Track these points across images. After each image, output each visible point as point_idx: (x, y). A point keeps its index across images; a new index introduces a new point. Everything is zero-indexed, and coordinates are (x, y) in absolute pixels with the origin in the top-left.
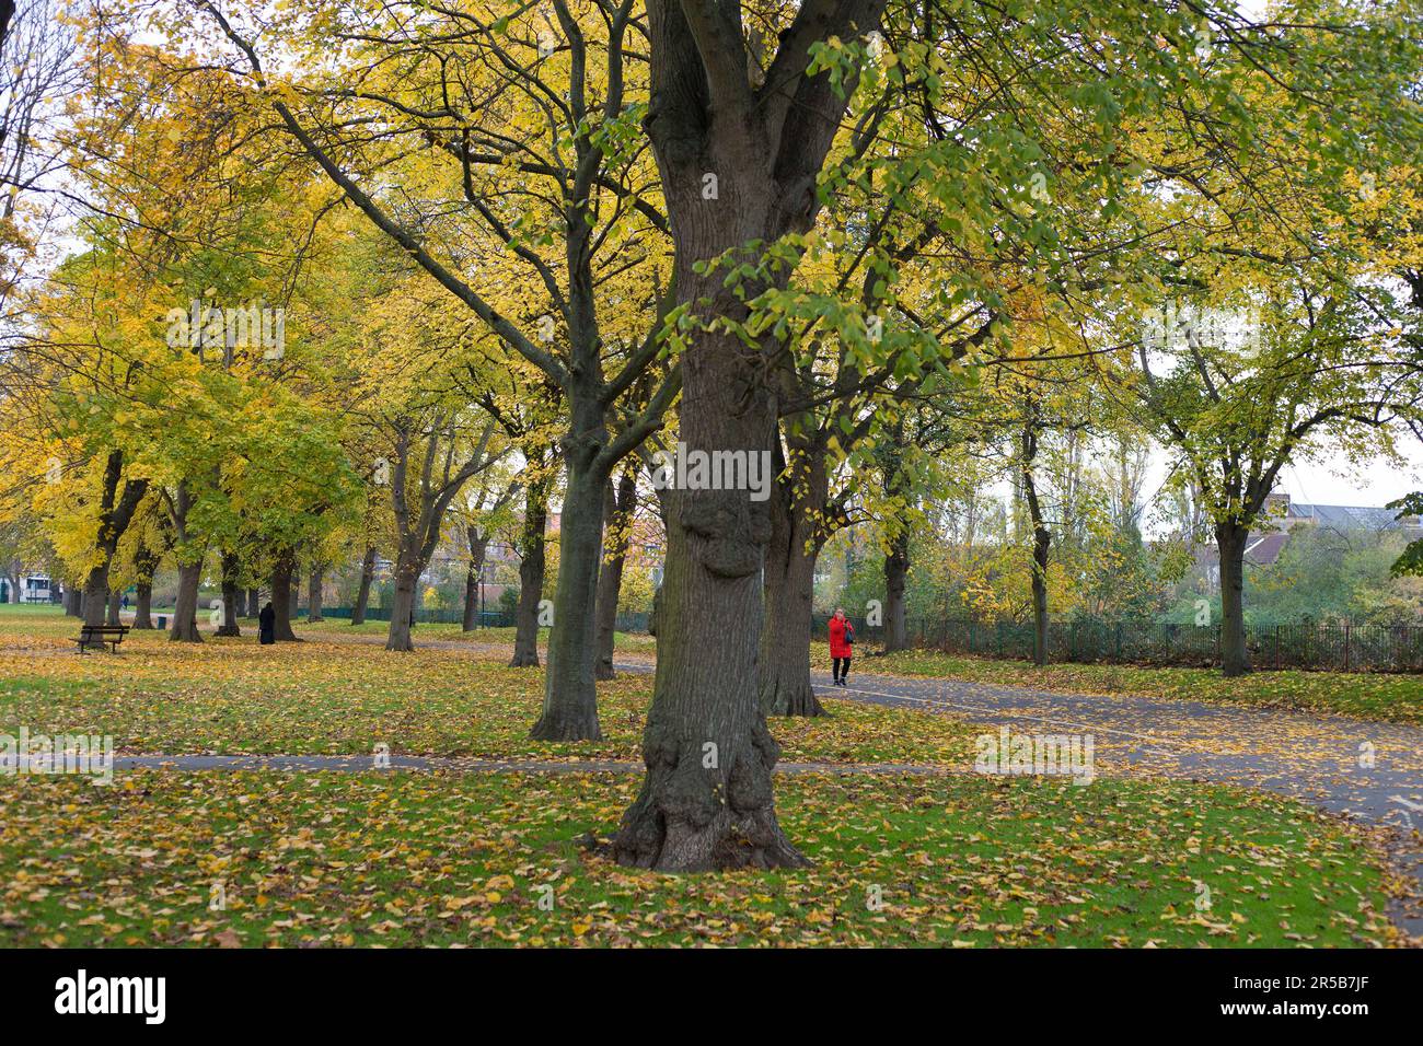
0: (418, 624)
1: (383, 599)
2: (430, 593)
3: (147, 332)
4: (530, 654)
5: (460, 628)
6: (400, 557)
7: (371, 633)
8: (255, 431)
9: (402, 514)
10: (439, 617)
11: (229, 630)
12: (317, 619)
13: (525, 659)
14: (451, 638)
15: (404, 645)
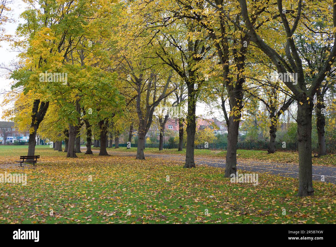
0: (146, 148)
1: (136, 141)
2: (148, 139)
3: (42, 45)
4: (192, 163)
5: (158, 149)
6: (139, 127)
7: (132, 151)
8: (83, 80)
9: (140, 113)
10: (151, 146)
11: (89, 152)
12: (117, 147)
13: (190, 165)
14: (156, 153)
15: (142, 157)
